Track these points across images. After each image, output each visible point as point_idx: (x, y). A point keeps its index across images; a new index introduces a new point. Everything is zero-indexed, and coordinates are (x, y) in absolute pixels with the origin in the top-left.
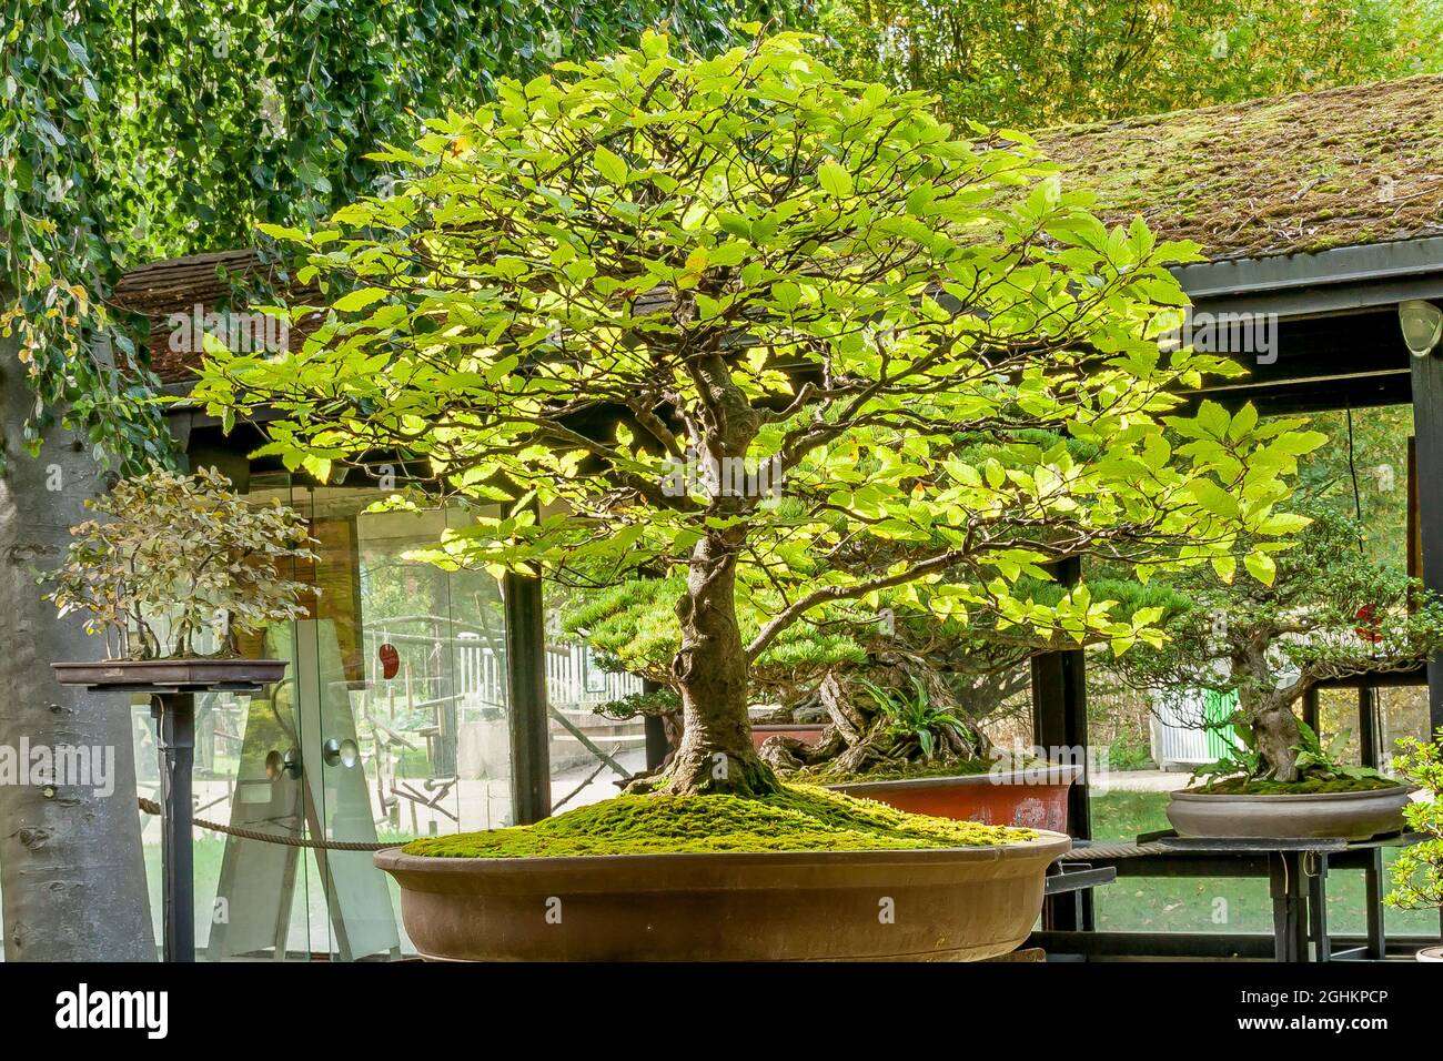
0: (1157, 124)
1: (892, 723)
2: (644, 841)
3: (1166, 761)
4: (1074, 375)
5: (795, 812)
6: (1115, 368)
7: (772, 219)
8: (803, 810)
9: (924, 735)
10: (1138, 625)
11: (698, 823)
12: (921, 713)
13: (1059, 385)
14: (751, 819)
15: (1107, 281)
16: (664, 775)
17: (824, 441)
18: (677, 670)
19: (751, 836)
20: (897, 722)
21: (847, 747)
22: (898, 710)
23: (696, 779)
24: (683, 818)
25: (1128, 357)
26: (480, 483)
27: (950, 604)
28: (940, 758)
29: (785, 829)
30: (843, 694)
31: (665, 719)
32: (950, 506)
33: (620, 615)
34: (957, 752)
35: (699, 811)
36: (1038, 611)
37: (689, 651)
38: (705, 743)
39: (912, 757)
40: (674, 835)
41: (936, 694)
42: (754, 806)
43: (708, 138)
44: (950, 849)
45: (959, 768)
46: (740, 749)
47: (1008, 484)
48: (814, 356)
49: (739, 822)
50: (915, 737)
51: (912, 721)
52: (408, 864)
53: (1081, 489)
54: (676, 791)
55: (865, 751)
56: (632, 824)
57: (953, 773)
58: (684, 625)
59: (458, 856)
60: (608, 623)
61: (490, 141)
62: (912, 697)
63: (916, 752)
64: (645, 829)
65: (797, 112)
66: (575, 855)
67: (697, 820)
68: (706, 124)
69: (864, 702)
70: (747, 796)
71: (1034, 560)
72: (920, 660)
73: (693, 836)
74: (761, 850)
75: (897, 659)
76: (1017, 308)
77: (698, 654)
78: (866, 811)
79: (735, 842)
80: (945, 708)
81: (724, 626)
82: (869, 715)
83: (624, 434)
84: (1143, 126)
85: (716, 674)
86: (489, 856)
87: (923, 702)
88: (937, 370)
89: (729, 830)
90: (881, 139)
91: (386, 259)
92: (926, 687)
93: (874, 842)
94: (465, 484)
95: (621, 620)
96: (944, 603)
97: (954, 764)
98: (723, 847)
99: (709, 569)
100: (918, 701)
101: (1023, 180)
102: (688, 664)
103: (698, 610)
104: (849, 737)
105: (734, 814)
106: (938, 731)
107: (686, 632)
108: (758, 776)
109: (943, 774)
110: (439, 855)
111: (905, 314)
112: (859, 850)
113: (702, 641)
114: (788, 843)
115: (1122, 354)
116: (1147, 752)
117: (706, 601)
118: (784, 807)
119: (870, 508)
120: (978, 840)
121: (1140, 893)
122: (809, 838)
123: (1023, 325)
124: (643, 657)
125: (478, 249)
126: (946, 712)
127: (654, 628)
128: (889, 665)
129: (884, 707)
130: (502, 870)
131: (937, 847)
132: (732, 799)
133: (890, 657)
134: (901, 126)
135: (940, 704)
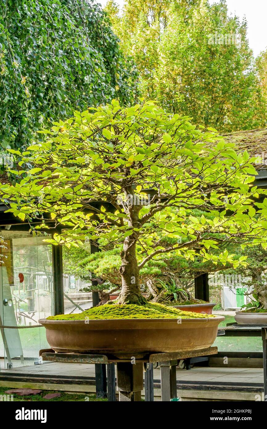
0: (230, 135)
1: (166, 291)
2: (113, 316)
3: (225, 308)
4: (224, 194)
5: (152, 309)
6: (236, 192)
7: (150, 148)
8: (154, 309)
9: (175, 294)
10: (240, 261)
11: (127, 312)
12: (174, 289)
13: (220, 197)
14: (141, 311)
15: (236, 168)
16: (117, 299)
17: (160, 210)
18: (120, 271)
19: (141, 315)
20: (168, 291)
21: (154, 298)
22: (168, 288)
23: (126, 300)
24: (123, 310)
25: (240, 189)
26: (66, 221)
27: (189, 255)
28: (179, 300)
29: (150, 313)
30: (153, 283)
31: (99, 293)
32: (191, 229)
33: (94, 261)
34: (183, 299)
35: (127, 308)
36: (214, 257)
37: (124, 266)
38: (128, 291)
39: (172, 300)
40: (121, 315)
41: (178, 284)
42: (142, 307)
43: (130, 128)
44: (195, 319)
45: (184, 303)
46: (137, 292)
47: (206, 223)
48: (155, 188)
49: (138, 311)
50: (173, 295)
51: (172, 291)
52: (49, 322)
53: (225, 225)
54: (120, 304)
55: (159, 299)
56: (109, 312)
57: (183, 305)
58: (122, 259)
59: (63, 320)
60: (91, 263)
61: (71, 128)
62: (172, 284)
63: (173, 299)
64: (113, 313)
65: (155, 121)
66: (95, 319)
67: (127, 311)
68: (130, 124)
69: (159, 286)
70: (140, 305)
71: (214, 243)
72: (174, 274)
73: (126, 315)
74: (145, 318)
75: (167, 274)
76: (211, 175)
77: (126, 267)
78: (171, 309)
79: (137, 316)
80: (180, 287)
81: (133, 260)
82: (160, 289)
83: (103, 209)
84: (227, 136)
85: (131, 272)
86: (71, 320)
87: (174, 286)
88: (188, 193)
89: (136, 314)
90: (177, 129)
91: (43, 159)
92: (175, 282)
93: (175, 317)
94: (62, 221)
95: (94, 263)
96: (188, 255)
97: (183, 302)
98: (135, 318)
99: (129, 244)
100: (173, 286)
101: (214, 141)
102: (123, 269)
103: (126, 255)
104: (154, 295)
105: (136, 309)
106: (178, 293)
107: (123, 261)
108: (142, 300)
109: (180, 305)
110: (58, 320)
111: (182, 176)
112: (171, 318)
113: (127, 263)
114: (152, 317)
115: (239, 188)
116: (220, 306)
117: (128, 253)
118: (150, 308)
119: (170, 229)
120: (201, 317)
121: (222, 342)
122: (157, 316)
123: (212, 180)
124: (101, 272)
125: (68, 157)
126: (180, 288)
127: (104, 265)
128: (165, 276)
129: (164, 287)
130: (75, 323)
131: (191, 318)
132: (136, 306)
133: (166, 273)
134: (182, 126)
135: (179, 286)
